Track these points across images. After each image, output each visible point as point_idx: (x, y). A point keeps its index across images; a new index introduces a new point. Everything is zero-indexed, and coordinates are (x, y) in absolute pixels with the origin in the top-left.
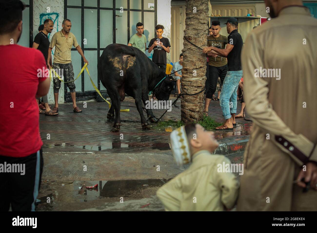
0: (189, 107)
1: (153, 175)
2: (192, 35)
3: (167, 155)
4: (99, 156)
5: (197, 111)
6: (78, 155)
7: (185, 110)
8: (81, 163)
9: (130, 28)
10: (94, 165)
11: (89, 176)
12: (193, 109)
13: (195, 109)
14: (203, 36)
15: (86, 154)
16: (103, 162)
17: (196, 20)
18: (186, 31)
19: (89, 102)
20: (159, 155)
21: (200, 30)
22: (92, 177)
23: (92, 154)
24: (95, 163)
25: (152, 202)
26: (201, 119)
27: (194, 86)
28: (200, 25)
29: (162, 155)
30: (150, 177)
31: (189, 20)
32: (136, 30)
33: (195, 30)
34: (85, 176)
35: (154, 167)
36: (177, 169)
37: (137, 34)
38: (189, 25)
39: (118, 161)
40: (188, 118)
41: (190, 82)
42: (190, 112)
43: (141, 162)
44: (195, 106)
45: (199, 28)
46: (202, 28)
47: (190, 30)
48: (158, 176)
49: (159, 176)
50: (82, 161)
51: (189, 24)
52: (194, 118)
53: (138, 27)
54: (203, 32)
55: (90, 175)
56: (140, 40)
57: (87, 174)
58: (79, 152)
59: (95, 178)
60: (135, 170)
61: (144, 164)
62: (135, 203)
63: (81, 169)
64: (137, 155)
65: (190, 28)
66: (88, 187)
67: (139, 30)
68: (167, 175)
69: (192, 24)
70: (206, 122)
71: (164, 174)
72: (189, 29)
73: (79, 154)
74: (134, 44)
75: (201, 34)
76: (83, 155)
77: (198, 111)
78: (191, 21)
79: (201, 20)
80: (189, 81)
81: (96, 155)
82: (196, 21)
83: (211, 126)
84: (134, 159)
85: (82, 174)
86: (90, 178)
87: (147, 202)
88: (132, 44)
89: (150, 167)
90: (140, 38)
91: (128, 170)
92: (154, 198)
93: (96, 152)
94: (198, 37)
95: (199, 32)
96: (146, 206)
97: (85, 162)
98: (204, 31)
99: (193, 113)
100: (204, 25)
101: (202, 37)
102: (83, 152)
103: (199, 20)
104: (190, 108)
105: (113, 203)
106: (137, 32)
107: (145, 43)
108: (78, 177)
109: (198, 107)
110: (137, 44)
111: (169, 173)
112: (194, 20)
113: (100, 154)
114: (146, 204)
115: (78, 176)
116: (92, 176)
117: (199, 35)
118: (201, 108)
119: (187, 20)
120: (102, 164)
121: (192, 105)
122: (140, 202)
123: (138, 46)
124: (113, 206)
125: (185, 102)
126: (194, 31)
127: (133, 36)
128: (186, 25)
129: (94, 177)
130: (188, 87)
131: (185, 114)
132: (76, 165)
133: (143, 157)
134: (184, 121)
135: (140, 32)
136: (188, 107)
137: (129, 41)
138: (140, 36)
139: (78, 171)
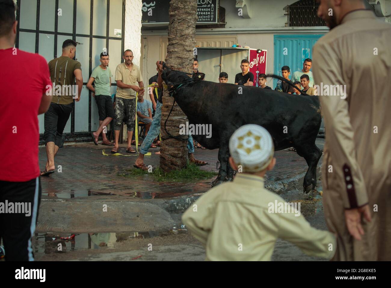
0: (170, 152)
1: (137, 226)
2: (176, 64)
3: (151, 204)
4: (70, 204)
5: (179, 157)
6: (45, 203)
7: (165, 155)
8: (50, 212)
9: (92, 59)
10: (66, 214)
11: (61, 227)
12: (174, 154)
13: (178, 154)
14: (188, 66)
15: (55, 201)
16: (76, 210)
17: (180, 46)
18: (168, 61)
19: (42, 147)
20: (142, 204)
21: (185, 58)
22: (65, 228)
23: (62, 201)
24: (67, 212)
25: (144, 254)
26: (184, 166)
27: (176, 126)
28: (186, 52)
29: (146, 204)
30: (135, 228)
31: (171, 47)
32: (100, 61)
33: (180, 58)
34: (56, 226)
35: (138, 217)
36: (165, 220)
37: (101, 66)
38: (172, 53)
39: (95, 210)
40: (169, 165)
41: (171, 122)
42: (172, 157)
43: (122, 211)
44: (178, 150)
45: (183, 56)
46: (188, 57)
47: (173, 58)
48: (143, 227)
49: (145, 228)
50: (51, 210)
51: (172, 51)
52: (176, 165)
53: (102, 57)
54: (188, 61)
55: (63, 226)
56: (104, 73)
57: (59, 224)
58: (47, 200)
59: (69, 229)
60: (115, 221)
61: (125, 214)
62: (123, 255)
63: (51, 218)
64: (116, 204)
65: (173, 56)
66: (63, 238)
67: (104, 61)
68: (155, 226)
69: (176, 51)
70: (191, 171)
71: (151, 225)
72: (171, 58)
73: (47, 202)
74: (97, 78)
75: (187, 63)
76: (51, 202)
77: (181, 157)
78: (174, 48)
79: (187, 47)
80: (170, 120)
81: (67, 203)
82: (181, 48)
83: (196, 174)
84: (112, 208)
85: (53, 224)
86: (63, 228)
87: (138, 254)
88: (95, 78)
89: (133, 218)
90: (105, 71)
91: (107, 220)
92: (145, 250)
93: (67, 200)
94: (183, 67)
95: (184, 62)
96: (137, 258)
97: (55, 210)
98: (189, 59)
99: (174, 159)
100: (190, 52)
101: (187, 68)
102: (51, 200)
103: (184, 46)
104: (172, 152)
105: (97, 255)
106: (101, 63)
107: (110, 78)
108: (48, 228)
109: (181, 152)
110: (101, 78)
111: (156, 224)
112: (179, 46)
113: (71, 202)
114: (137, 256)
115: (49, 226)
116: (65, 226)
117: (184, 64)
118: (184, 152)
119: (169, 46)
120: (75, 213)
121: (173, 149)
122: (129, 254)
123: (102, 81)
124: (98, 257)
125: (165, 145)
126: (177, 60)
127: (96, 69)
128: (168, 52)
129: (67, 227)
130: (169, 127)
131: (166, 160)
132: (45, 214)
133: (123, 206)
134: (164, 169)
135: (104, 63)
136: (168, 152)
137: (91, 75)
138: (105, 68)
139: (48, 220)
